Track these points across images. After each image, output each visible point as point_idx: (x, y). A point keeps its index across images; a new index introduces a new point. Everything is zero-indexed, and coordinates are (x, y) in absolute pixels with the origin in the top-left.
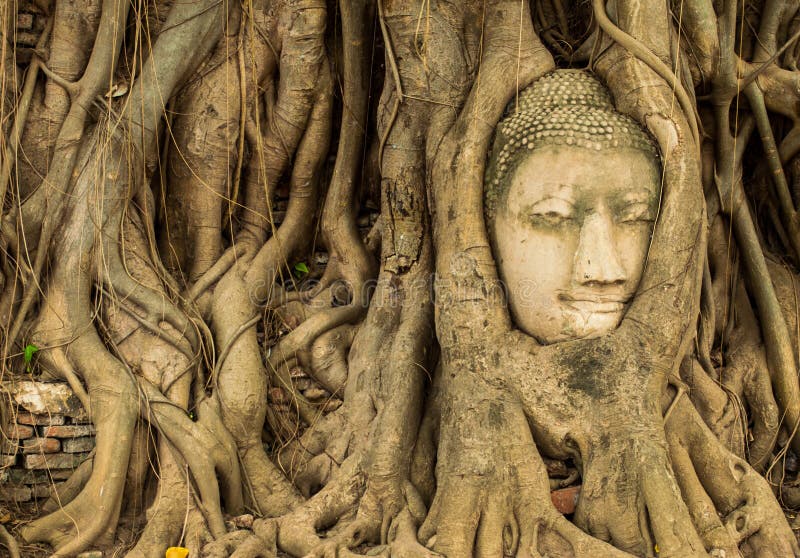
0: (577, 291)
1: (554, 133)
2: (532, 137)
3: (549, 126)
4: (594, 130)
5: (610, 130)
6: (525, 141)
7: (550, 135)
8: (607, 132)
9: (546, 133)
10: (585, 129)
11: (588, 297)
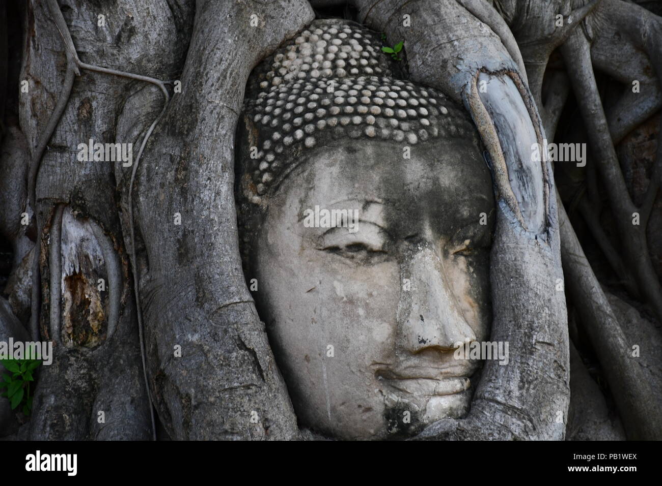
0: (406, 364)
1: (346, 121)
2: (310, 128)
3: (336, 110)
4: (402, 113)
5: (424, 111)
6: (299, 134)
7: (339, 124)
8: (420, 116)
9: (333, 121)
10: (390, 112)
11: (423, 372)
